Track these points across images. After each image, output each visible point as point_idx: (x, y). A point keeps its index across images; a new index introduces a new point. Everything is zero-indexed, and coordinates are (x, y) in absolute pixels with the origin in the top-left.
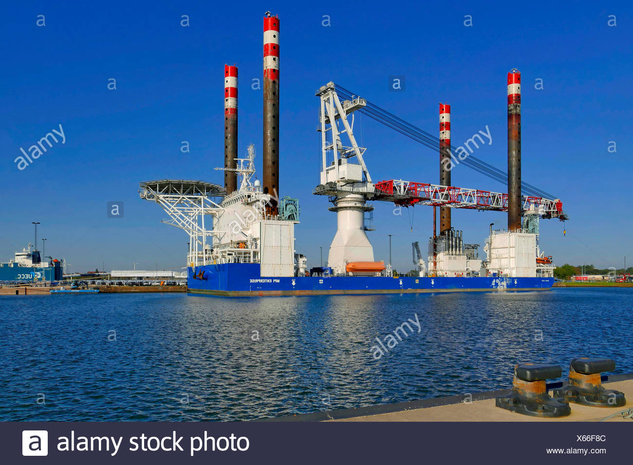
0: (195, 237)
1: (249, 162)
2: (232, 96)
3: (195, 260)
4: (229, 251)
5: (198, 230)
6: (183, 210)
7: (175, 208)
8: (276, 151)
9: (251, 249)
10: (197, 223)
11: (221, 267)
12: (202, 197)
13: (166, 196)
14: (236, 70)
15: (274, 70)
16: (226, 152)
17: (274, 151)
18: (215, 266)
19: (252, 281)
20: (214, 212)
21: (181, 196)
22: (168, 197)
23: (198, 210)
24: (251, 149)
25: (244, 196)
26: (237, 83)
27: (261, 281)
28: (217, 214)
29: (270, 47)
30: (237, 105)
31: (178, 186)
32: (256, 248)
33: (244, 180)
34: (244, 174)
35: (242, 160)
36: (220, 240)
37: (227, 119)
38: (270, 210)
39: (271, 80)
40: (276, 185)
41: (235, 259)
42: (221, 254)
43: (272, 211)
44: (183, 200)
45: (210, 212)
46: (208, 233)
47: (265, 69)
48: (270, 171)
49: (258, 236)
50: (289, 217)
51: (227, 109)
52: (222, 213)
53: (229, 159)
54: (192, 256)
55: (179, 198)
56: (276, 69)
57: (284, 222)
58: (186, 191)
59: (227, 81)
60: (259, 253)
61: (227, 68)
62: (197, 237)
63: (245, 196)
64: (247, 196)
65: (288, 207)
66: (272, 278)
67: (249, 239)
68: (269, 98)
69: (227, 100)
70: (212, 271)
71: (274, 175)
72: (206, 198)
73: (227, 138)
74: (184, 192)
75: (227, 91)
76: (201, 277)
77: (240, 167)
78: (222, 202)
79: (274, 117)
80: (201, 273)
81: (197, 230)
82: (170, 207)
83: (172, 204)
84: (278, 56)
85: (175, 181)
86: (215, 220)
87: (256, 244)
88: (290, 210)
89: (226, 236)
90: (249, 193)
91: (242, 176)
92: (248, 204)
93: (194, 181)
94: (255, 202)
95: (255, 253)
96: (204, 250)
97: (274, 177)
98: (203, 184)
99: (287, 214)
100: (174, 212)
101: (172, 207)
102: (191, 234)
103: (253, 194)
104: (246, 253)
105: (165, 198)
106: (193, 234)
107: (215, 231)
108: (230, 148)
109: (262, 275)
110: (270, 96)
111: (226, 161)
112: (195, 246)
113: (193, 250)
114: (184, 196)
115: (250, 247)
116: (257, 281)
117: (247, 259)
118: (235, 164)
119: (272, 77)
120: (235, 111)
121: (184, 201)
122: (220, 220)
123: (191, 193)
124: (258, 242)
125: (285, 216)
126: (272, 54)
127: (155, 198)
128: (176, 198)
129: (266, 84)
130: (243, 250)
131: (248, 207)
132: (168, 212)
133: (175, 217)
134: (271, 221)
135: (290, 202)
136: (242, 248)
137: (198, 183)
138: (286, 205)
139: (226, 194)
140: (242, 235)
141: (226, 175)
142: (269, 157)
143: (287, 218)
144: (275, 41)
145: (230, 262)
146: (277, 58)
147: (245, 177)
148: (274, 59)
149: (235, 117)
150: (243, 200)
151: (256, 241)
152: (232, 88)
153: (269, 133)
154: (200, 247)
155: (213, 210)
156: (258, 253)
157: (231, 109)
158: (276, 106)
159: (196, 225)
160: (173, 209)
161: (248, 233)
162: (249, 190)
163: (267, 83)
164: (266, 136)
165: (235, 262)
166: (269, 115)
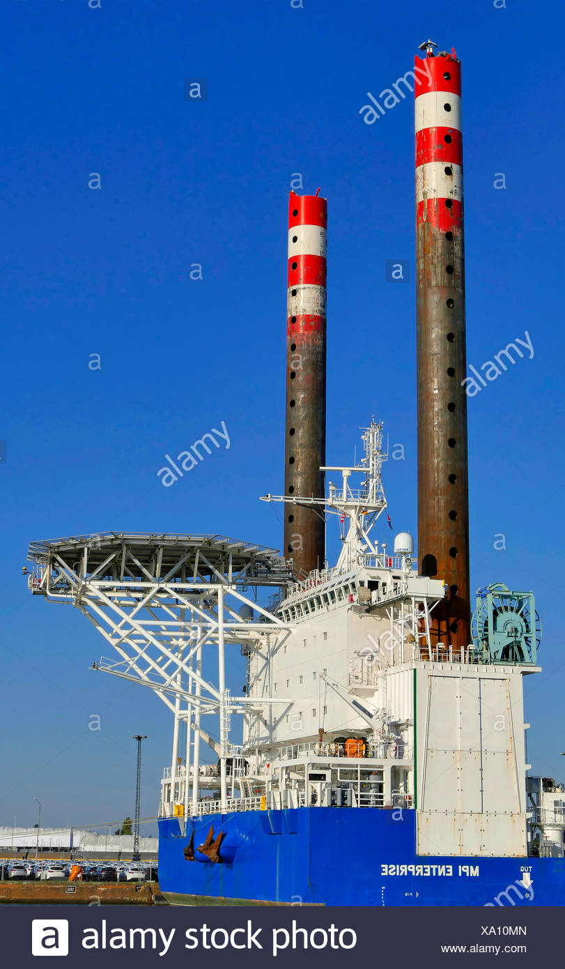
0: (193, 716)
1: (366, 476)
2: (308, 280)
3: (190, 794)
4: (314, 766)
5: (205, 693)
6: (156, 629)
7: (136, 624)
8: (457, 442)
9: (385, 762)
10: (198, 672)
11: (285, 820)
12: (218, 587)
13: (107, 584)
14: (323, 204)
15: (448, 202)
16: (289, 446)
17: (452, 443)
18: (262, 815)
19: (388, 870)
20: (253, 635)
21: (156, 586)
22: (110, 589)
23: (204, 630)
24: (372, 438)
25: (358, 585)
26: (326, 243)
27: (417, 870)
28: (264, 642)
29: (433, 138)
30: (324, 306)
31: (147, 554)
32: (400, 754)
33: (352, 532)
34: (353, 513)
35: (346, 472)
36: (272, 728)
37: (293, 347)
38: (444, 629)
39: (438, 232)
40: (460, 549)
41: (333, 793)
42: (285, 776)
43: (448, 633)
44: (158, 599)
45: (241, 636)
46: (237, 703)
47: (420, 199)
48: (442, 503)
49: (405, 714)
50: (506, 650)
51: (294, 319)
52: (281, 638)
53: (300, 466)
54: (179, 780)
55: (145, 591)
56: (455, 197)
57: (491, 667)
58: (172, 567)
59: (295, 239)
60: (411, 775)
61: (294, 199)
62: (197, 719)
63: (362, 583)
64: (366, 585)
65: (502, 618)
66: (456, 861)
67: (377, 724)
68: (434, 283)
69: (294, 293)
70: (250, 834)
71: (452, 515)
72: (232, 590)
73: (293, 403)
74: (165, 570)
75: (295, 266)
76: (212, 854)
77: (338, 492)
78: (278, 603)
79: (450, 337)
80: (212, 841)
81: (198, 693)
82: (117, 619)
83: (129, 609)
84: (459, 161)
85: (140, 537)
86: (256, 663)
87: (400, 742)
88: (509, 628)
89: (293, 713)
90: (375, 573)
91: (346, 520)
92: (370, 609)
93: (197, 538)
94: (395, 602)
95: (397, 774)
96: (223, 763)
97: (453, 523)
98: (223, 546)
99: (499, 641)
100: (131, 637)
101: (127, 618)
102: (176, 709)
103: (386, 577)
104: (370, 773)
105: (103, 590)
106: (184, 706)
107: (256, 696)
108: (302, 434)
109: (423, 849)
110: (437, 277)
111: (288, 475)
112: (192, 748)
113: (181, 761)
114: (163, 586)
115: (380, 752)
116: (404, 869)
117: (372, 792)
118: (318, 486)
119: (443, 222)
120: (319, 324)
121: (162, 601)
122: (274, 660)
123: (184, 575)
124: (408, 736)
125: (493, 650)
126: (441, 157)
127: (72, 592)
128: (135, 590)
129: (424, 241)
130: (359, 761)
131: (370, 619)
132: (108, 637)
133: (132, 653)
134: (447, 667)
135: (507, 602)
136: (354, 755)
137: (209, 543)
138: (495, 614)
139: (291, 579)
140: (353, 713)
141: (291, 519)
142: (438, 461)
143: (499, 656)
144: (449, 121)
145: (318, 804)
146: (455, 168)
147: (354, 523)
148: (448, 171)
149: (320, 342)
150: (355, 598)
151: (398, 734)
152: (309, 258)
153: (436, 386)
154: (208, 752)
155: (253, 631)
156: (406, 774)
157: (307, 318)
158: (455, 305)
159: (196, 676)
160: (127, 626)
161: (371, 704)
162: (373, 564)
163: (428, 239)
164: (427, 397)
165: (333, 802)
166: (436, 334)
